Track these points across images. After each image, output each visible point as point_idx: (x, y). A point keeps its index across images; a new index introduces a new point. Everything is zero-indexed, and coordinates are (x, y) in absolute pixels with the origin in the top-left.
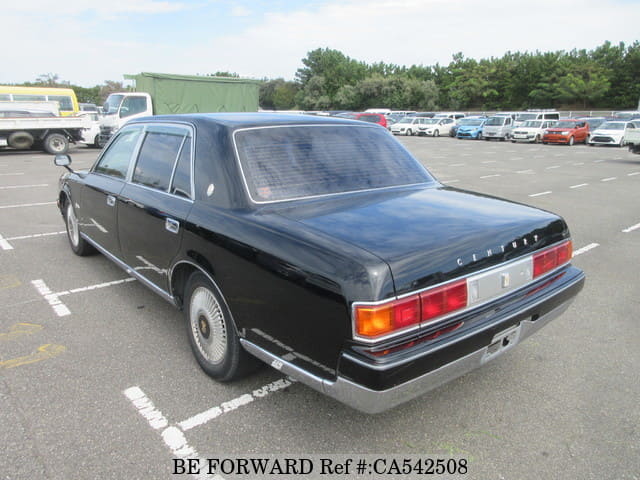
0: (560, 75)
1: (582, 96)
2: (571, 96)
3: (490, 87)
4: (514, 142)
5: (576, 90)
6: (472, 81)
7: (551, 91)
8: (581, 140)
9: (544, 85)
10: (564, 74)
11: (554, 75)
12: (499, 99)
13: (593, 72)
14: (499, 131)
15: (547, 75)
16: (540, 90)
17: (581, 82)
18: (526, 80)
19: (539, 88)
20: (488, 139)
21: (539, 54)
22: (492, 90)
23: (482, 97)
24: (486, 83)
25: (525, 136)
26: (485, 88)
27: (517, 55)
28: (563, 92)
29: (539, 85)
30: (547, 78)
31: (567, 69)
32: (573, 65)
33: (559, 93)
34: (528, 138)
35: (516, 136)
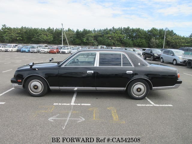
0: (40, 35)
1: (47, 41)
2: (44, 41)
3: (19, 36)
4: (40, 53)
5: (45, 39)
6: (12, 34)
7: (38, 39)
8: (58, 52)
9: (36, 37)
10: (41, 35)
11: (38, 34)
12: (22, 40)
13: (48, 35)
14: (35, 50)
15: (36, 34)
16: (35, 38)
17: (46, 37)
18: (30, 35)
19: (34, 38)
20: (32, 52)
21: (32, 28)
22: (19, 37)
23: (16, 39)
24: (17, 35)
25: (44, 51)
26: (17, 37)
27: (25, 27)
28: (42, 39)
29: (34, 37)
30: (36, 35)
31: (41, 33)
32: (42, 32)
33: (41, 40)
34: (45, 52)
35: (41, 51)
